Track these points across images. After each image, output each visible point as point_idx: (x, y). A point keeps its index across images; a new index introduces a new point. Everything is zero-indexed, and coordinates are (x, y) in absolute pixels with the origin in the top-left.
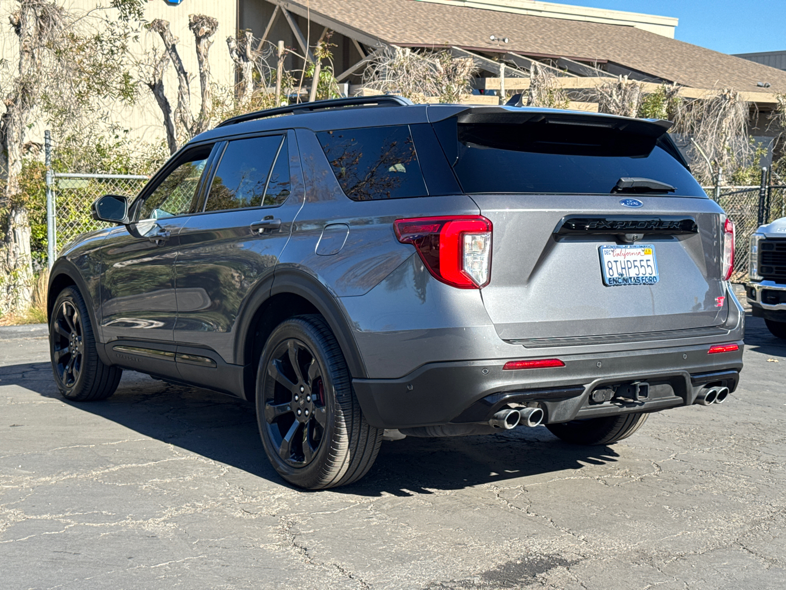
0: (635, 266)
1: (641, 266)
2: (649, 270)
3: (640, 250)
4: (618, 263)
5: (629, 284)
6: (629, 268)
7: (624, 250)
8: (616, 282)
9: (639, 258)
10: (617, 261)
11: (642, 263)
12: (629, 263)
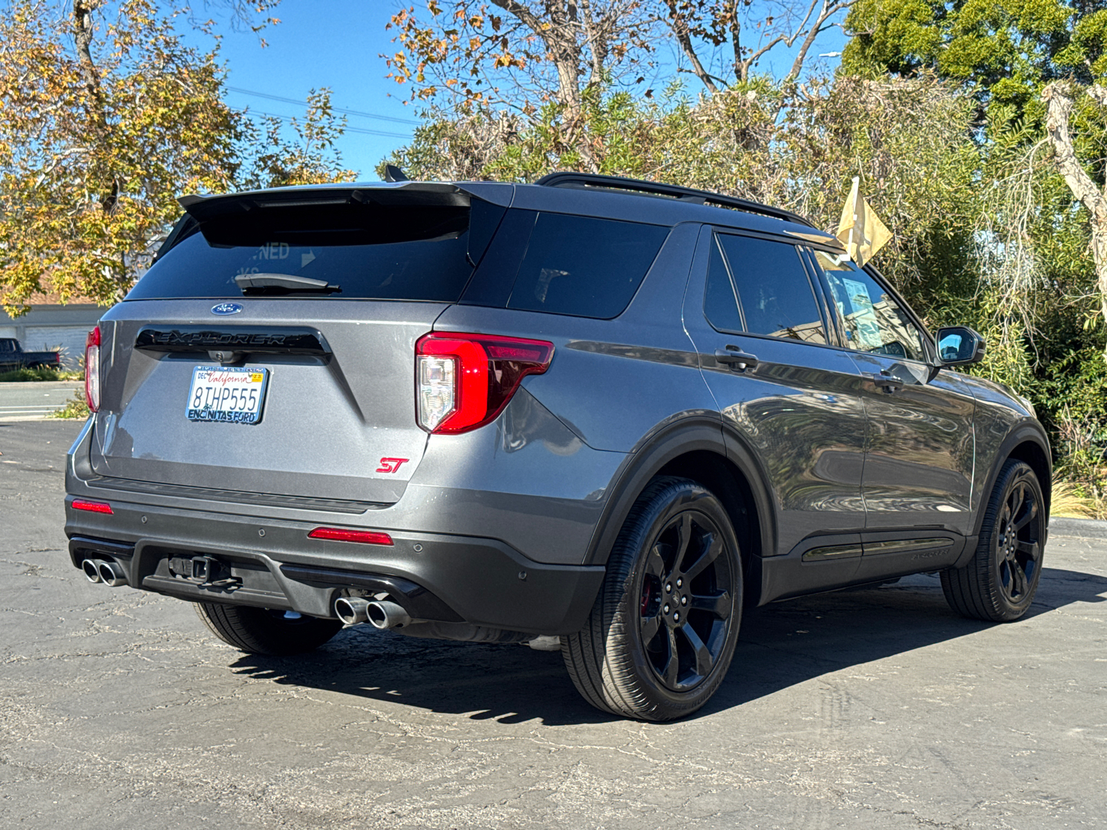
0: (233, 397)
1: (242, 397)
2: (250, 404)
3: (246, 375)
4: (211, 392)
5: (216, 421)
6: (223, 399)
7: (226, 373)
8: (198, 415)
9: (241, 385)
10: (211, 388)
11: (245, 393)
12: (226, 391)
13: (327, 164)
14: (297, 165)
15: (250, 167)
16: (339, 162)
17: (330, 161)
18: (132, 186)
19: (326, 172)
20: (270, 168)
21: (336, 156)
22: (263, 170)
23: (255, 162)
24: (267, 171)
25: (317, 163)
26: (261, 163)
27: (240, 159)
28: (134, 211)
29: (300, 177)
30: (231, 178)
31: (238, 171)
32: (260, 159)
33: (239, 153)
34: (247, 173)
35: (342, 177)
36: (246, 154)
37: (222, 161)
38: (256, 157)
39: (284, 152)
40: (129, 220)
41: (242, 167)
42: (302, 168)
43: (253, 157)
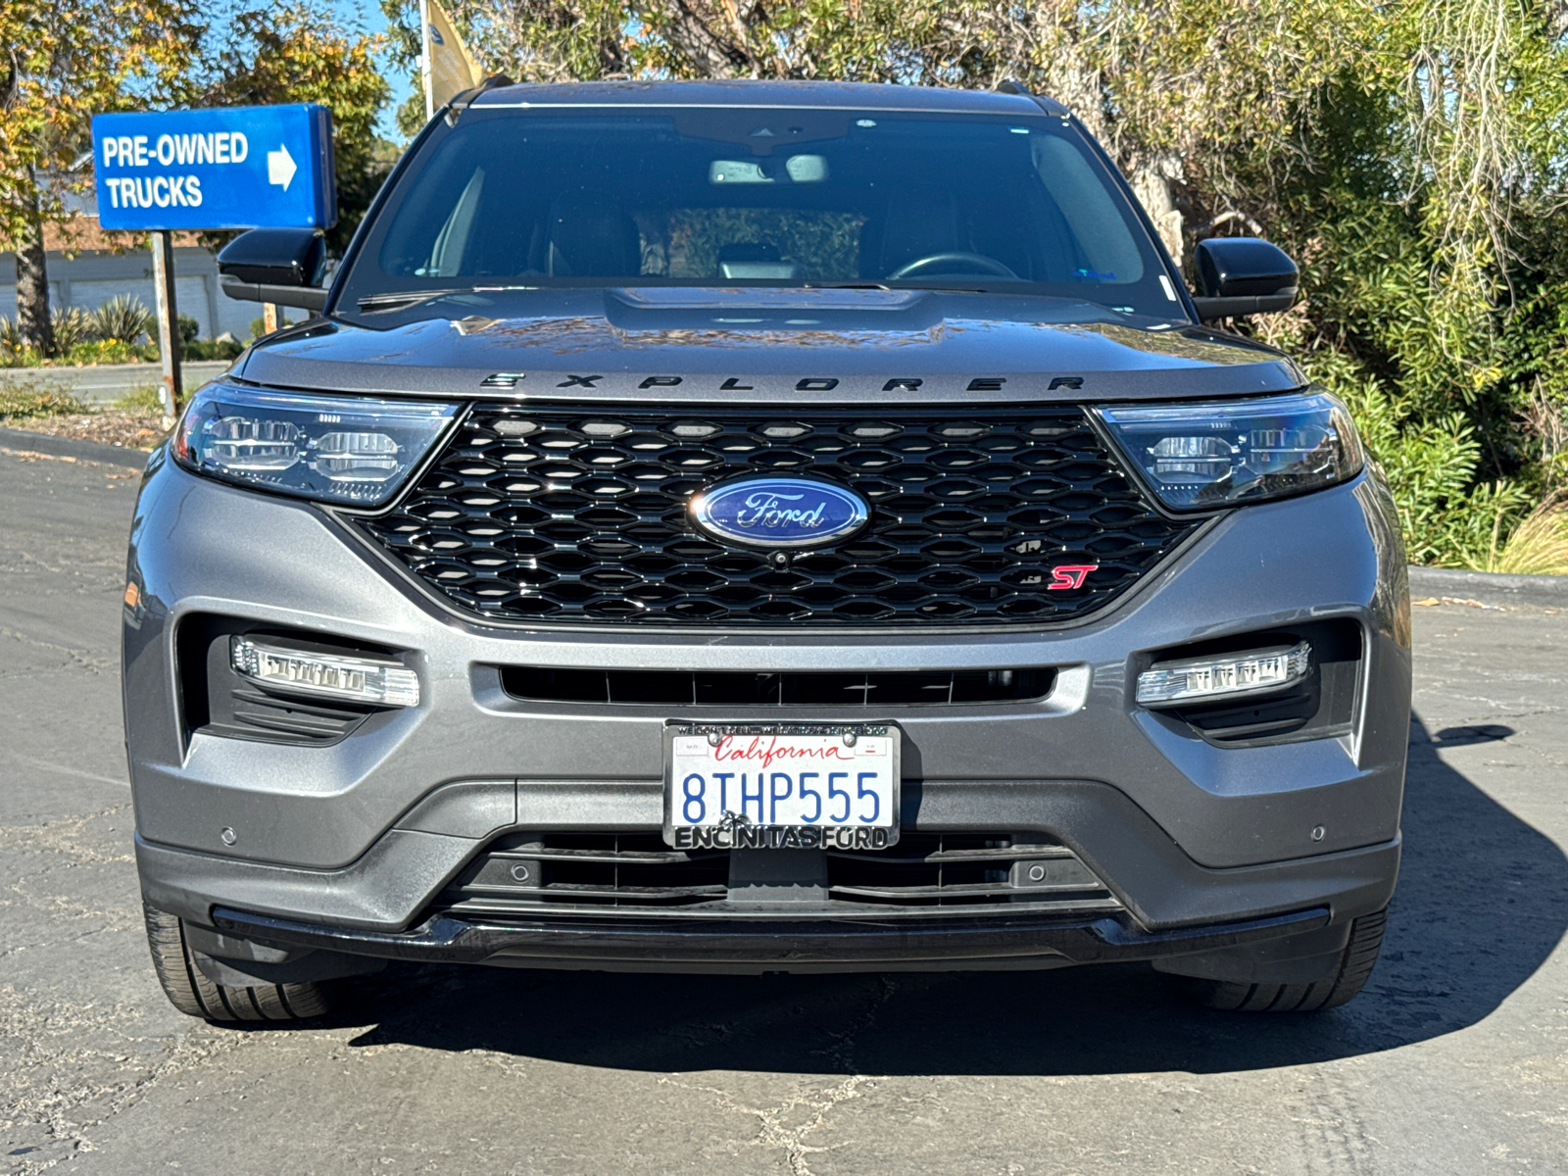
13: (343, 24)
14: (295, 28)
15: (224, 32)
16: (362, 22)
17: (348, 19)
18: (35, 63)
19: (340, 37)
20: (255, 34)
21: (357, 13)
22: (242, 35)
23: (232, 24)
24: (250, 37)
25: (328, 23)
26: (241, 25)
27: (207, 19)
28: (42, 102)
29: (301, 46)
30: (194, 47)
31: (204, 37)
32: (239, 18)
33: (203, 9)
34: (219, 41)
35: (366, 46)
36: (215, 10)
37: (177, 20)
38: (232, 15)
39: (275, 7)
40: (35, 117)
41: (210, 32)
42: (303, 31)
43: (228, 15)
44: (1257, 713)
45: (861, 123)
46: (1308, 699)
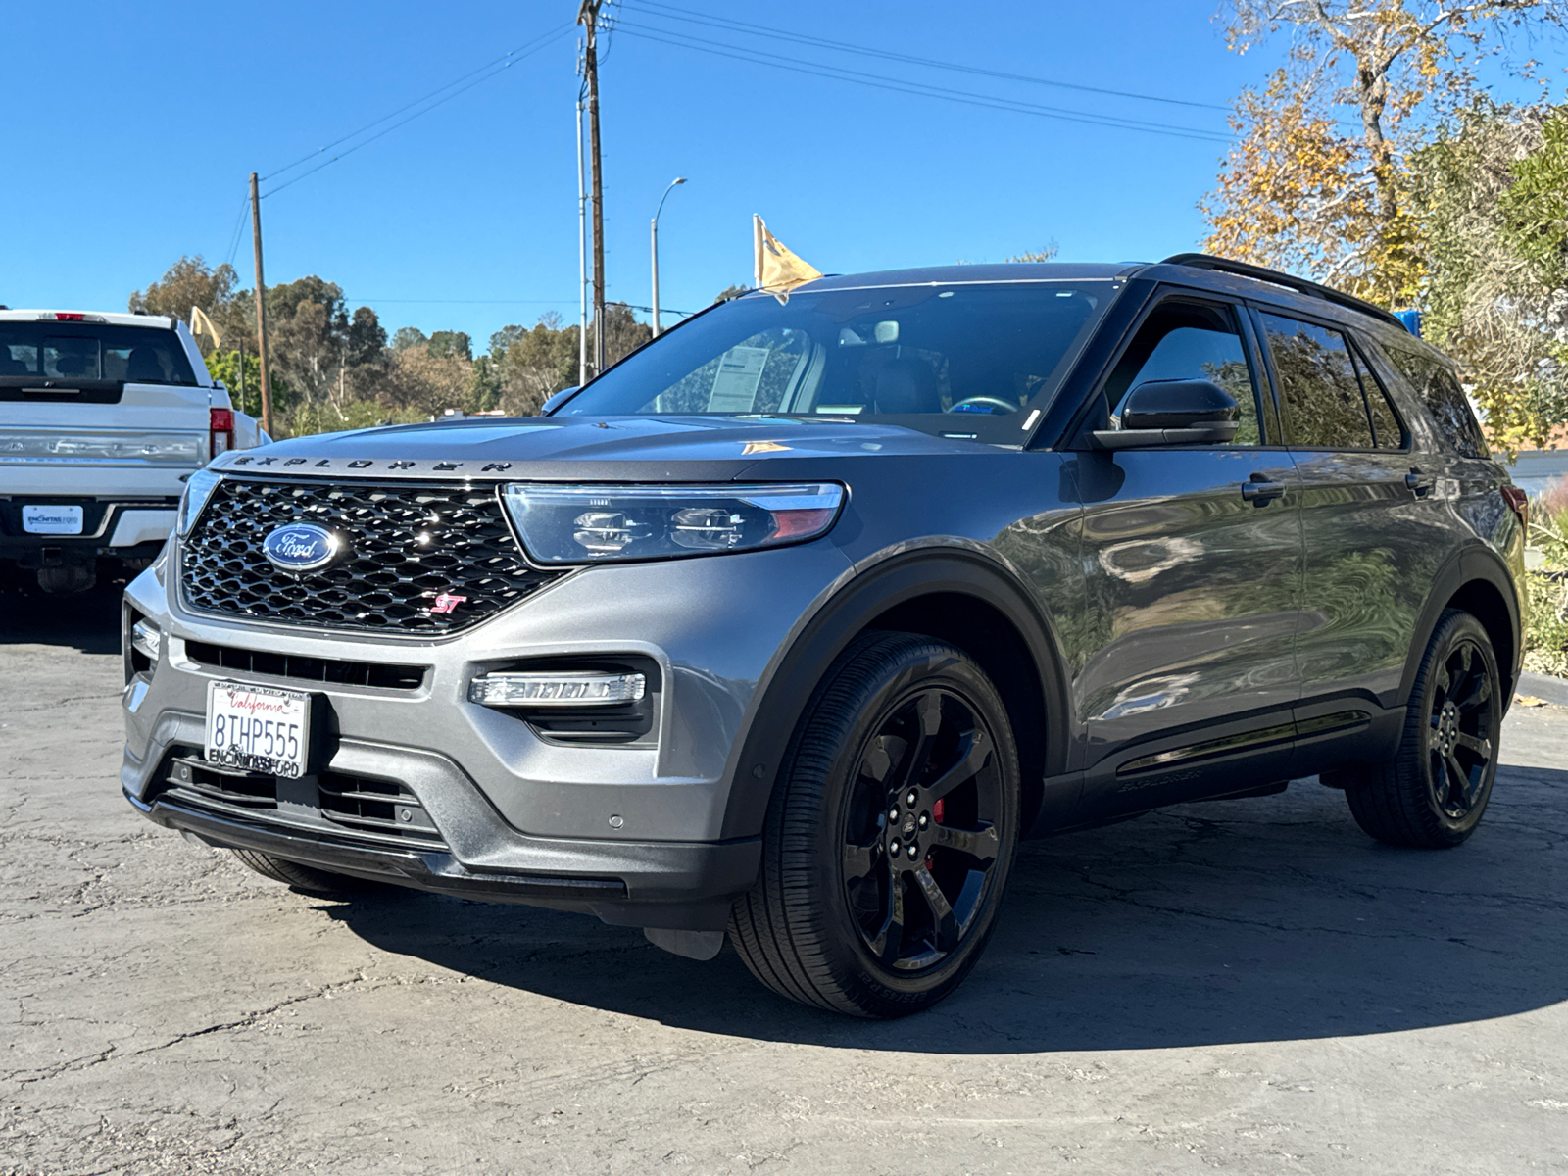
44: (594, 724)
45: (943, 295)
46: (640, 719)
